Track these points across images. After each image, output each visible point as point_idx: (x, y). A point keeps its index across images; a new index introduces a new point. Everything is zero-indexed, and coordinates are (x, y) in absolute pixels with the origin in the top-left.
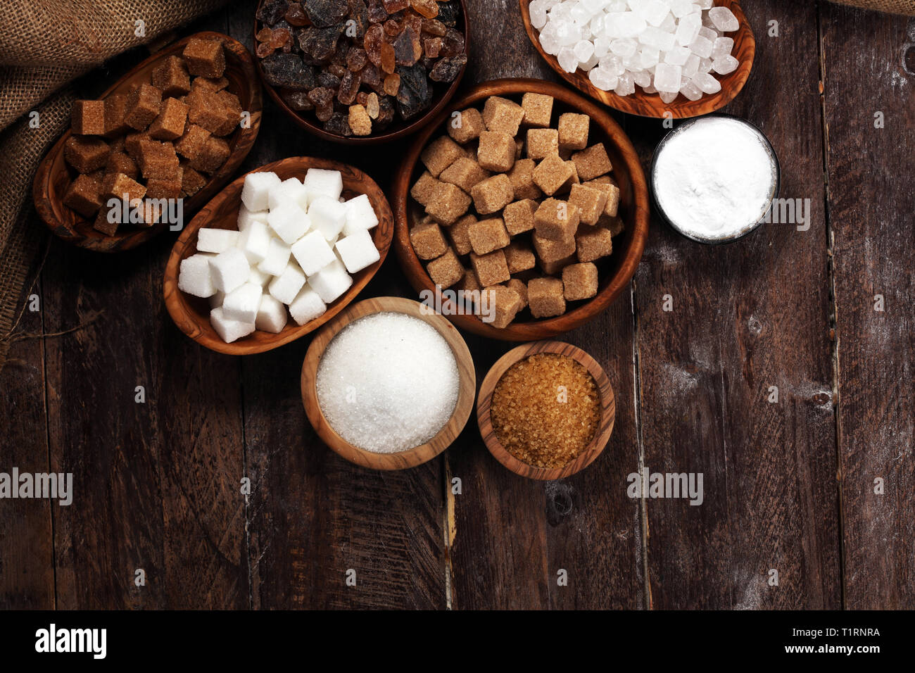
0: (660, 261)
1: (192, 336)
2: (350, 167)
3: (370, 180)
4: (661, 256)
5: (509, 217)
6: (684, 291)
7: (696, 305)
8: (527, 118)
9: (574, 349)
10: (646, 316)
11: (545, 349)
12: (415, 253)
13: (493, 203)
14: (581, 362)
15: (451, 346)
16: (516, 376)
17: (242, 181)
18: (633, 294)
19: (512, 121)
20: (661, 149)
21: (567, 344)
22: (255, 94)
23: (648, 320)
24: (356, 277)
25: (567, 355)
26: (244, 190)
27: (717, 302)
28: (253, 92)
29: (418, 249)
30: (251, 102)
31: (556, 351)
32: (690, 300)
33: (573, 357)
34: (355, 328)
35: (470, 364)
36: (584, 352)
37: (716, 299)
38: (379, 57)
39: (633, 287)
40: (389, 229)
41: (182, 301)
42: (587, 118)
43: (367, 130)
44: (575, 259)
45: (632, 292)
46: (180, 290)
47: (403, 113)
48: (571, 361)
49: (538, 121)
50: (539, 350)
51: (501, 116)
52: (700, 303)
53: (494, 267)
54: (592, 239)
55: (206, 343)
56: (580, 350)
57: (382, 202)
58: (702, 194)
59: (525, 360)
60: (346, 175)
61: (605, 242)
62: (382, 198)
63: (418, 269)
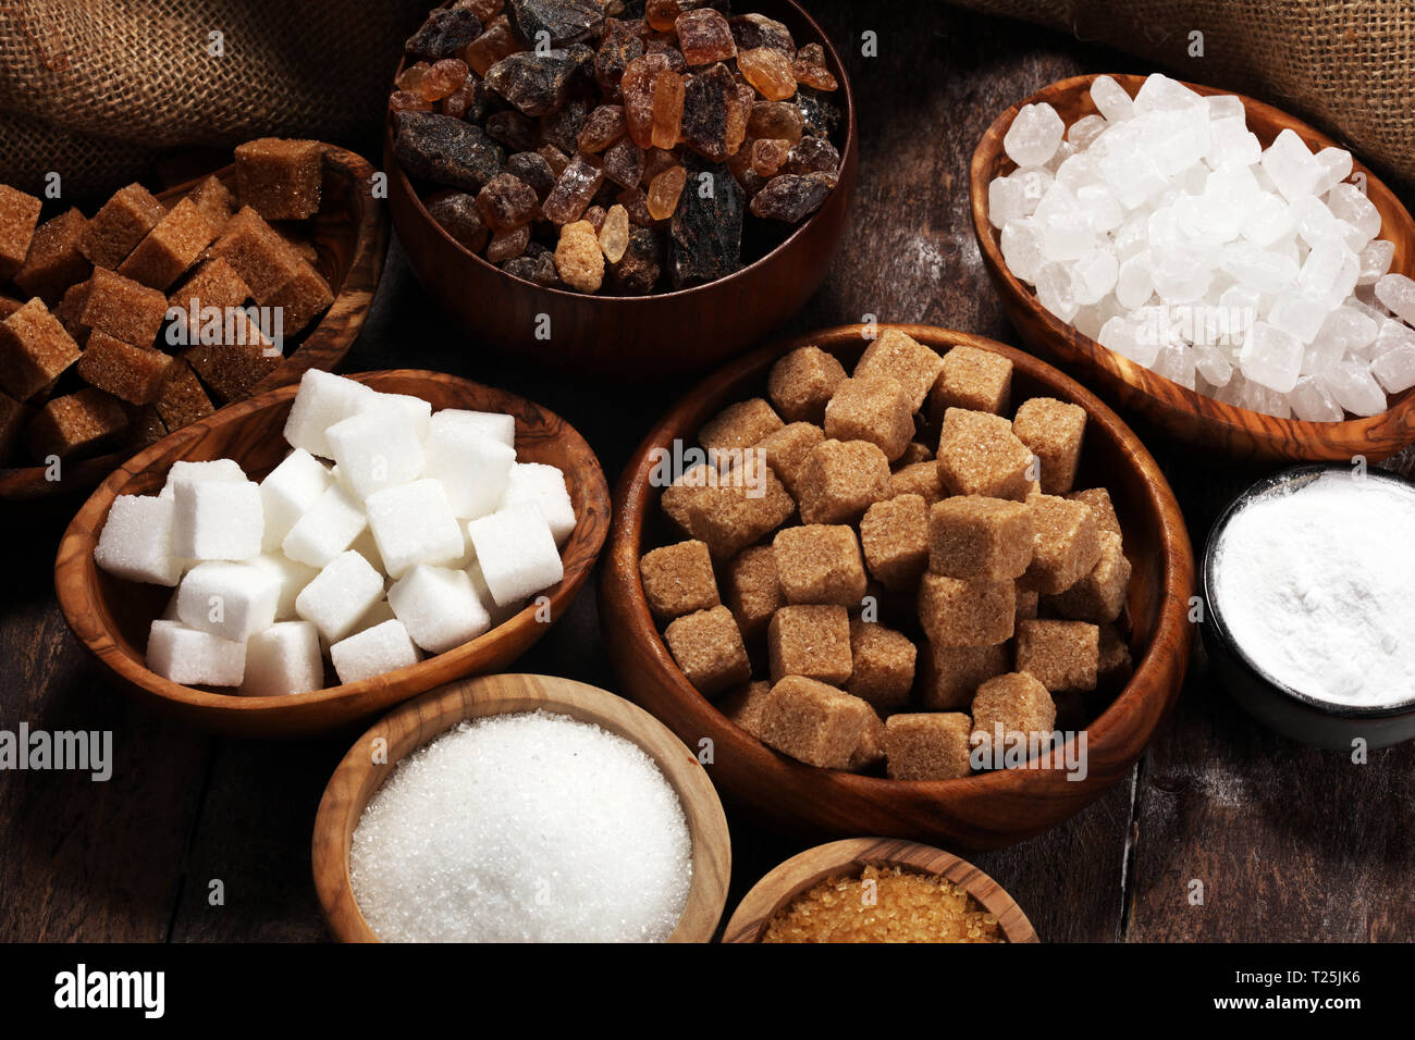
0: (1202, 795)
1: (94, 646)
2: (537, 406)
3: (577, 437)
4: (1205, 786)
5: (873, 525)
6: (1249, 865)
7: (1273, 900)
8: (947, 382)
9: (973, 871)
10: (1154, 898)
11: (906, 856)
12: (644, 590)
13: (843, 482)
14: (987, 903)
15: (684, 804)
16: (827, 898)
17: (295, 391)
18: (1131, 852)
19: (913, 374)
20: (1237, 508)
21: (960, 859)
22: (367, 248)
23: (1157, 909)
24: (498, 613)
25: (956, 879)
26: (295, 409)
27: (1322, 903)
28: (364, 243)
29: (653, 582)
30: (354, 265)
31: (931, 867)
32: (1262, 886)
33: (968, 888)
34: (471, 731)
35: (724, 845)
36: (995, 883)
37: (1321, 896)
38: (649, 103)
39: (1132, 834)
40: (597, 529)
41: (93, 585)
42: (1080, 413)
43: (593, 275)
44: (1008, 659)
45: (1127, 847)
46: (95, 561)
47: (678, 266)
48: (963, 893)
49: (970, 390)
50: (893, 854)
51: (892, 355)
52: (1284, 897)
53: (818, 634)
54: (1055, 628)
55: (123, 665)
56: (986, 877)
57: (592, 477)
58: (1318, 607)
59: (854, 872)
60: (524, 426)
61: (1083, 643)
62: (594, 470)
63: (645, 627)
